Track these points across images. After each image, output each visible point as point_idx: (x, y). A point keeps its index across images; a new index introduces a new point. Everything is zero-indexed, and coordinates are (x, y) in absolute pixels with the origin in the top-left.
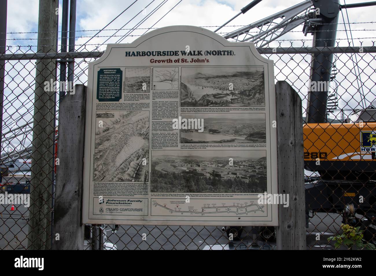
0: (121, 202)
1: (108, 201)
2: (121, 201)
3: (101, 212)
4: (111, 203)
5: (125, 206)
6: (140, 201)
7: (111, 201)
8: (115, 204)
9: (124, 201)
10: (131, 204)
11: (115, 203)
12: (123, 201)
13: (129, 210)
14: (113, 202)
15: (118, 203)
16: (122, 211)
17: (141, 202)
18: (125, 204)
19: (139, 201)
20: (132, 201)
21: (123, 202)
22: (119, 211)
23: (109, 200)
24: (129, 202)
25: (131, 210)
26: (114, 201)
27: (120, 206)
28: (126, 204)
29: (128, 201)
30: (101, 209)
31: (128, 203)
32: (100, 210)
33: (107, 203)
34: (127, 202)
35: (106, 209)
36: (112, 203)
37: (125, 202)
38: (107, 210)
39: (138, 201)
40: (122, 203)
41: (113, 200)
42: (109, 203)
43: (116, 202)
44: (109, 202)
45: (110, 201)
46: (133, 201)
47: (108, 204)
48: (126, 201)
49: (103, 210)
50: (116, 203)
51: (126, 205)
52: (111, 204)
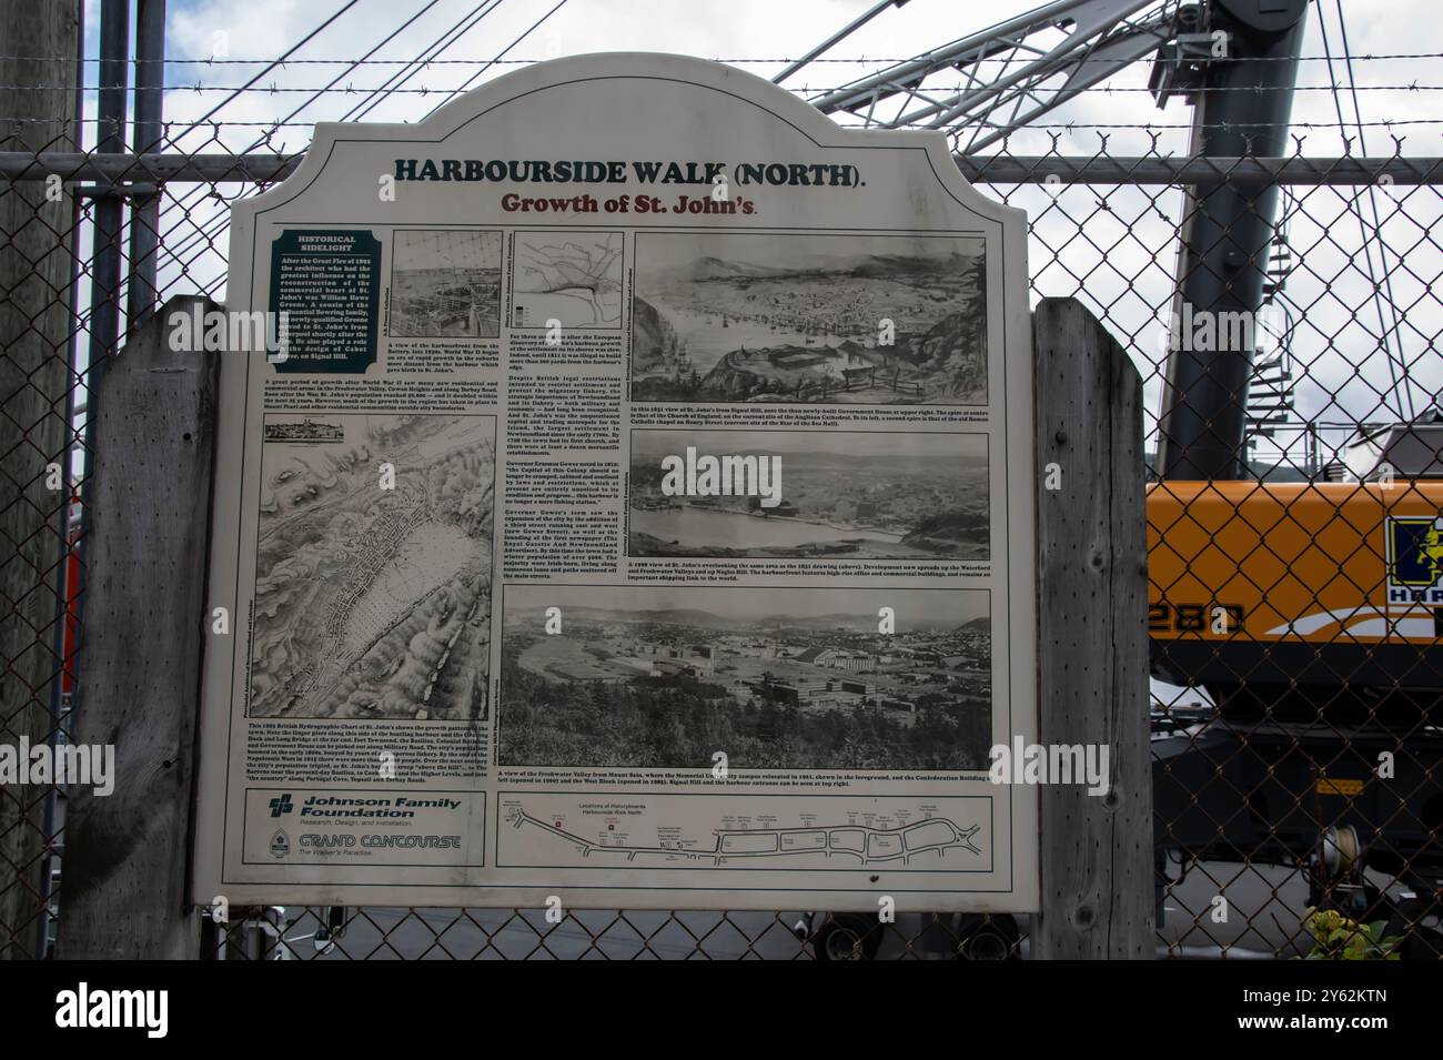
0: (366, 808)
1: (312, 802)
2: (368, 803)
3: (280, 852)
4: (321, 813)
5: (383, 823)
6: (452, 803)
7: (326, 802)
8: (343, 818)
9: (381, 803)
10: (412, 814)
11: (340, 813)
12: (375, 802)
13: (402, 842)
14: (334, 807)
15: (353, 814)
16: (370, 845)
17: (454, 806)
18: (386, 814)
19: (446, 805)
20: (415, 804)
21: (376, 808)
22: (358, 847)
23: (313, 799)
24: (402, 808)
25: (411, 841)
26: (338, 802)
27: (364, 823)
28: (391, 814)
29: (399, 802)
30: (280, 840)
31: (399, 814)
32: (275, 843)
33: (304, 811)
34: (393, 808)
35: (303, 837)
36: (327, 813)
37: (383, 807)
38: (306, 844)
39: (440, 805)
40: (372, 814)
41: (332, 799)
42: (314, 814)
43: (348, 807)
44: (315, 807)
45: (318, 802)
46: (420, 804)
47: (309, 817)
48: (388, 803)
49: (284, 844)
50: (347, 813)
51: (389, 818)
52: (323, 818)
